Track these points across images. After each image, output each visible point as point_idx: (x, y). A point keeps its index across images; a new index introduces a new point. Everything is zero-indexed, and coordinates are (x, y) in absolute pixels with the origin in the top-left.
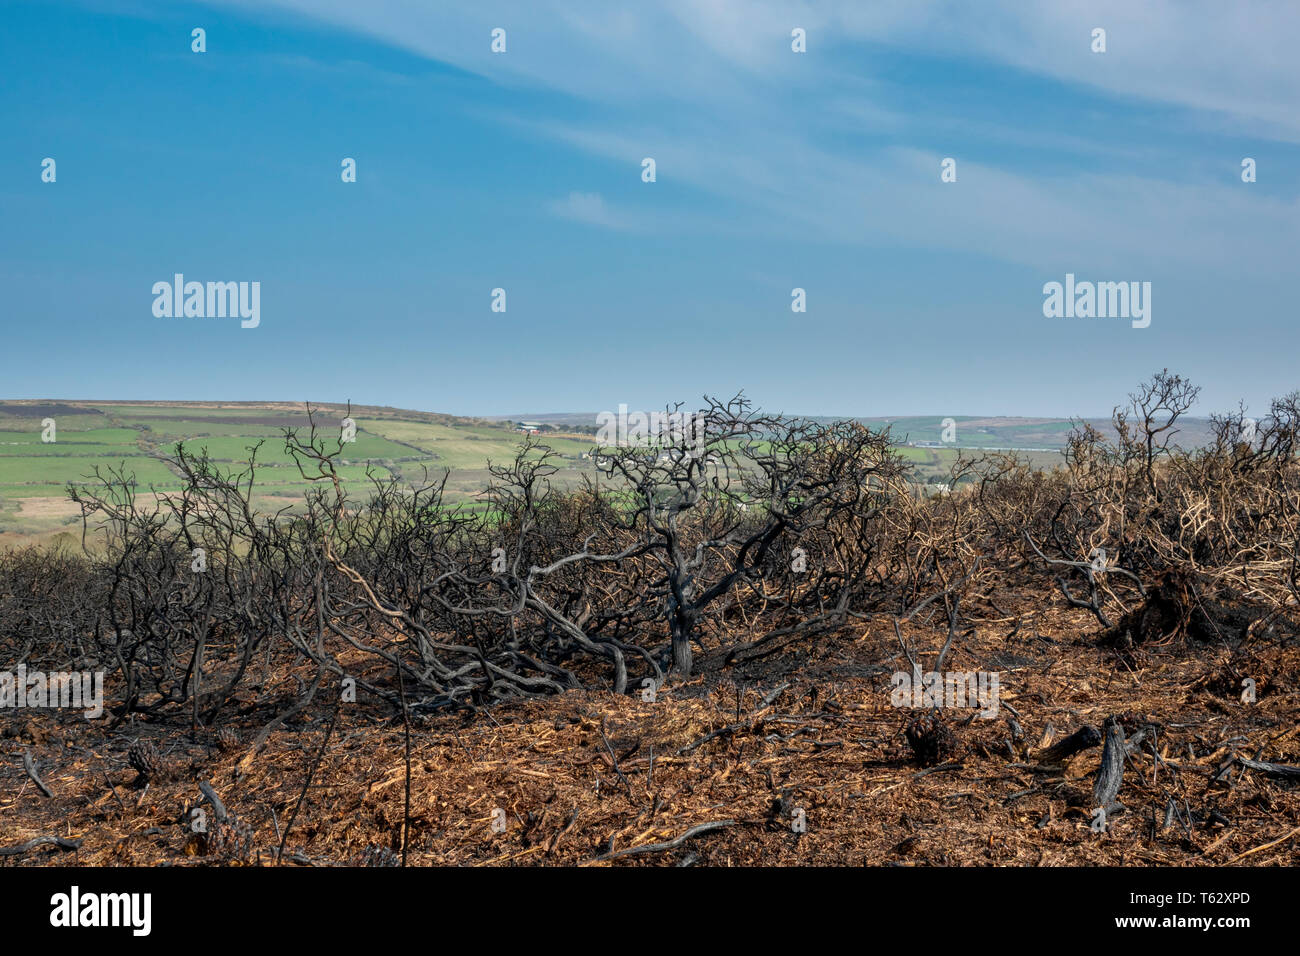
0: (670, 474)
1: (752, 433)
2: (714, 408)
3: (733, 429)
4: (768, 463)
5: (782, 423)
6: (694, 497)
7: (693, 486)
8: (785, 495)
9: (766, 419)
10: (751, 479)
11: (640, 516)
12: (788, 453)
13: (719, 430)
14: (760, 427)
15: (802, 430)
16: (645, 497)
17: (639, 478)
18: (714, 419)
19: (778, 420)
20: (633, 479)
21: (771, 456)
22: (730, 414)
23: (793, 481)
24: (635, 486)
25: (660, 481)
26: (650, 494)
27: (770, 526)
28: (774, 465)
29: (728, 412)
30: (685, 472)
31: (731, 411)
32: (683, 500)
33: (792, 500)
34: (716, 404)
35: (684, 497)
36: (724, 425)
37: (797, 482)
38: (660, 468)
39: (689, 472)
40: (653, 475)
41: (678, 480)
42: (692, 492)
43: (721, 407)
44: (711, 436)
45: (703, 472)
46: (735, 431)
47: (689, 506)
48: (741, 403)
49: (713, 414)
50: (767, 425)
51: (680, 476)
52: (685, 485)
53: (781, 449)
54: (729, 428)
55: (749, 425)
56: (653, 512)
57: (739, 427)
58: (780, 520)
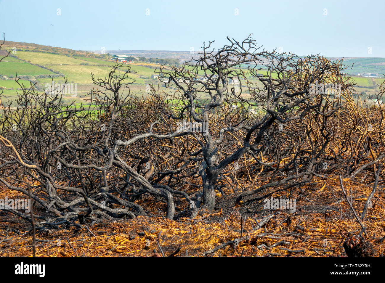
0: (205, 85)
1: (257, 61)
2: (233, 44)
3: (245, 58)
4: (266, 80)
5: (276, 55)
6: (220, 100)
7: (219, 93)
8: (276, 100)
9: (266, 52)
10: (256, 91)
11: (186, 110)
12: (279, 74)
13: (236, 59)
14: (261, 57)
15: (287, 60)
16: (189, 99)
17: (186, 88)
18: (233, 52)
19: (273, 53)
20: (182, 88)
21: (268, 76)
22: (243, 49)
23: (281, 92)
24: (183, 93)
25: (199, 89)
26: (192, 97)
27: (266, 119)
28: (269, 81)
29: (242, 48)
30: (214, 85)
31: (244, 47)
32: (213, 102)
33: (281, 104)
34: (234, 42)
35: (213, 100)
36: (239, 56)
37: (283, 92)
38: (199, 82)
39: (217, 84)
40: (195, 86)
41: (209, 89)
42: (218, 97)
43: (238, 44)
44: (231, 63)
45: (225, 85)
46: (246, 59)
47: (216, 105)
48: (250, 42)
49: (233, 48)
50: (266, 56)
51: (210, 87)
52: (214, 92)
53: (274, 71)
54: (242, 58)
55: (255, 56)
56: (193, 108)
57: (248, 57)
58: (272, 115)
